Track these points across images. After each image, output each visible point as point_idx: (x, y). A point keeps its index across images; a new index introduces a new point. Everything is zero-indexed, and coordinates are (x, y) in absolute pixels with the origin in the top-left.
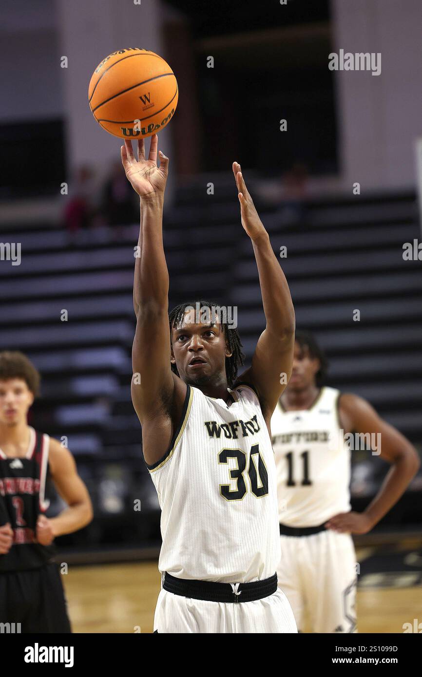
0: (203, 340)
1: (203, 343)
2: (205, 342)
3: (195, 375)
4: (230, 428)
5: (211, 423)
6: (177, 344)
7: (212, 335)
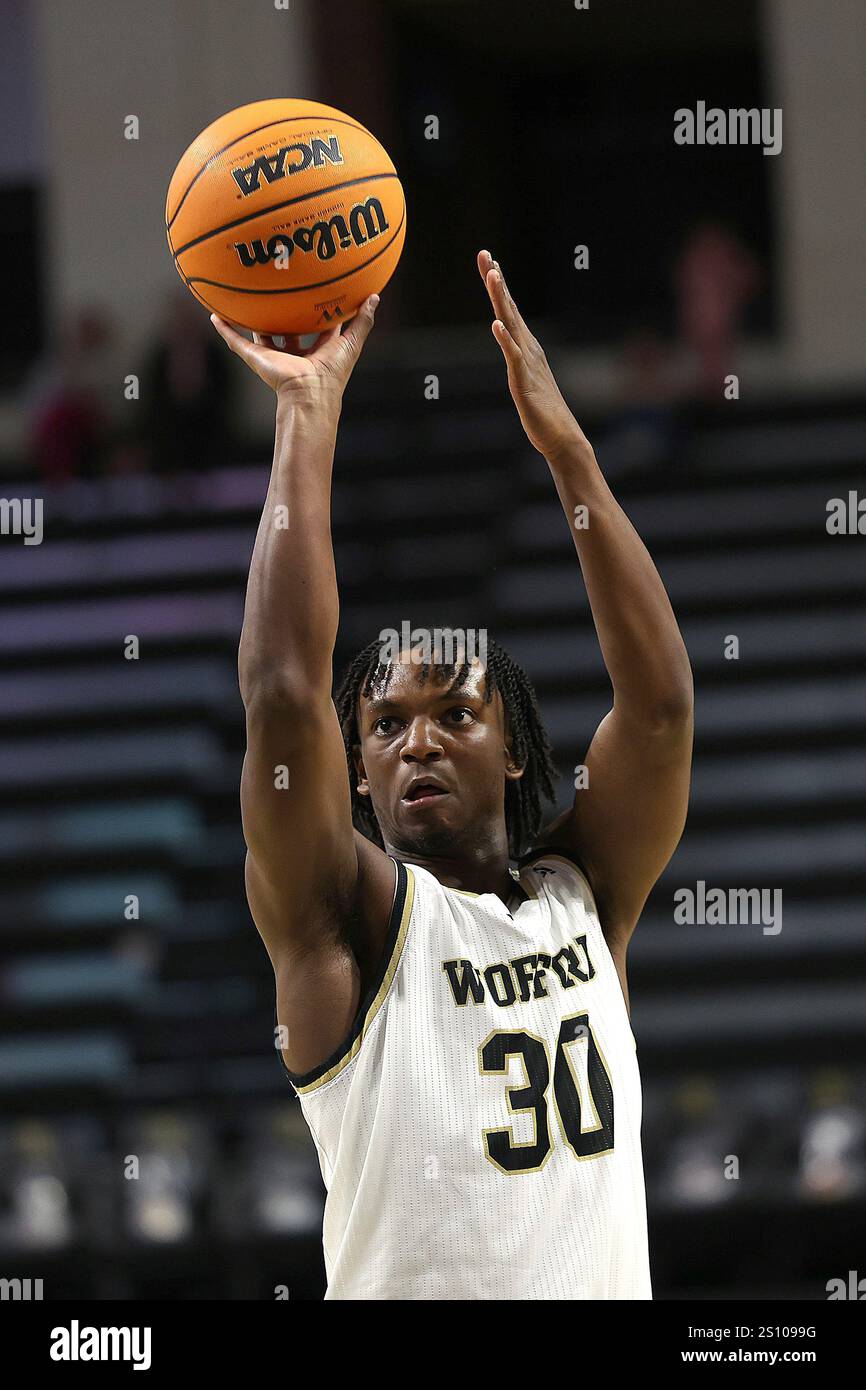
0: (441, 732)
1: (441, 741)
2: (448, 736)
3: (419, 828)
4: (513, 973)
5: (459, 964)
6: (372, 744)
7: (467, 718)
